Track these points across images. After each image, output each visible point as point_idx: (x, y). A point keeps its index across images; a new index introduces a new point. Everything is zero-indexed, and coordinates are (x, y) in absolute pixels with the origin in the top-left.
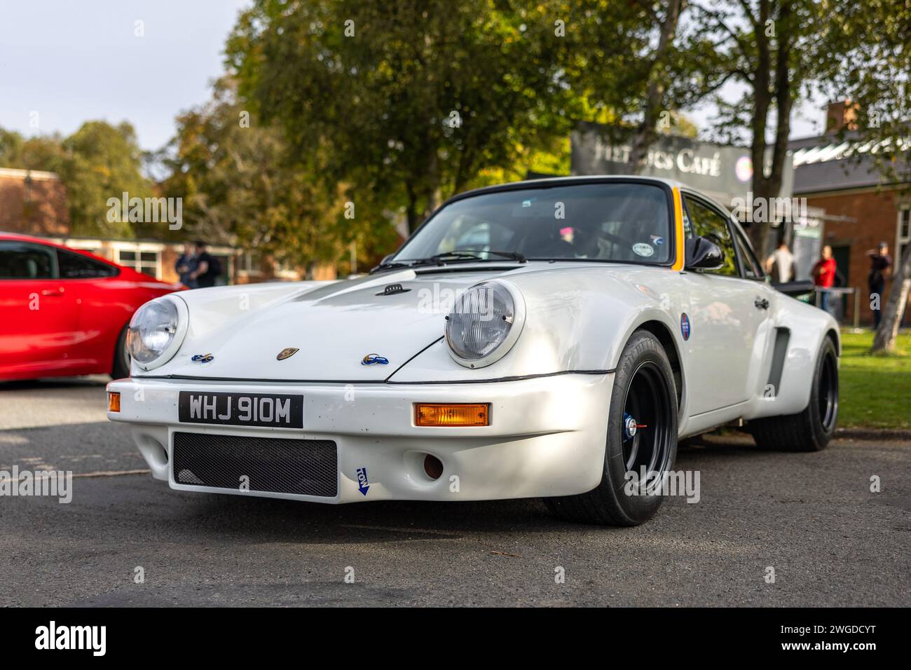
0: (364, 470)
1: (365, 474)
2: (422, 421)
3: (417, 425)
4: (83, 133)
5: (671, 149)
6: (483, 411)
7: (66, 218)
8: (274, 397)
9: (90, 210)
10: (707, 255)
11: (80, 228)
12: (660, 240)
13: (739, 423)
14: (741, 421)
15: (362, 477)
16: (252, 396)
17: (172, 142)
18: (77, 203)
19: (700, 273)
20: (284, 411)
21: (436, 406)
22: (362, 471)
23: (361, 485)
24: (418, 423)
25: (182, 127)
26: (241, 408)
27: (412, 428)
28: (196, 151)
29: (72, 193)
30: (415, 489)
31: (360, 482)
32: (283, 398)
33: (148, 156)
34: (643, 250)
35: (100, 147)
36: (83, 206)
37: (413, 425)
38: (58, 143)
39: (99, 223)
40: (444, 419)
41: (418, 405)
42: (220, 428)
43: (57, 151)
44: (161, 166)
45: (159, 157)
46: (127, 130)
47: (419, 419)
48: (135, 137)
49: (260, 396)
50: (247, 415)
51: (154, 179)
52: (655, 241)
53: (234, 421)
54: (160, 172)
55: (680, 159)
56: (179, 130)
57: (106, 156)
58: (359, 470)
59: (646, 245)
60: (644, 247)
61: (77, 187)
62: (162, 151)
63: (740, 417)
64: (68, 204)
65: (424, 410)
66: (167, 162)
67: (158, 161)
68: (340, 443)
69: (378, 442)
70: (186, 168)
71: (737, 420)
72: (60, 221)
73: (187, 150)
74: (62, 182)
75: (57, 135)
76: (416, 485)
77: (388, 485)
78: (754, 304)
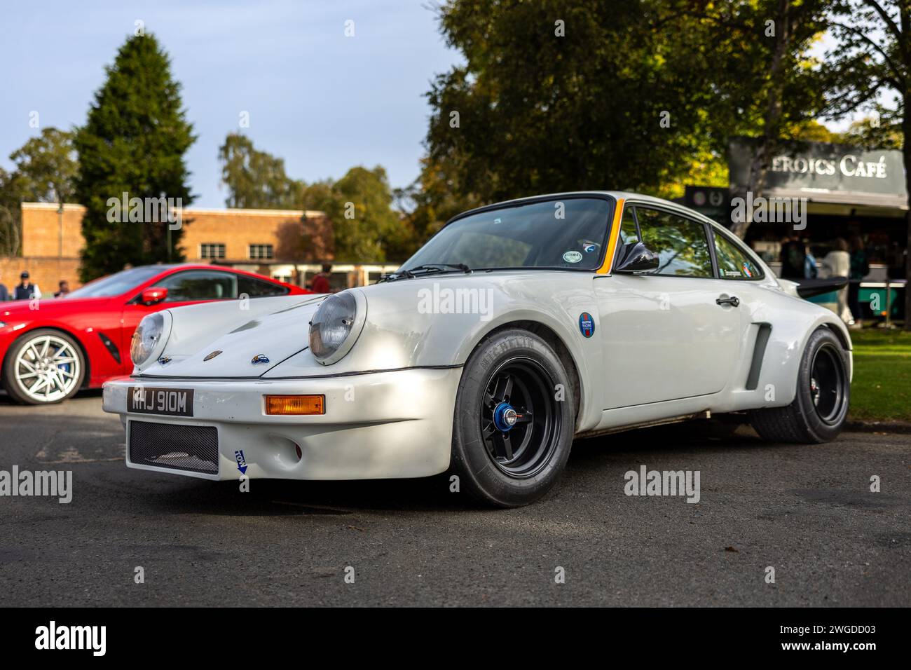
0: (241, 452)
1: (242, 455)
2: (272, 411)
3: (268, 414)
4: (348, 177)
5: (832, 156)
6: (317, 402)
7: (332, 248)
8: (177, 391)
9: (349, 240)
10: (639, 258)
11: (342, 255)
12: (591, 248)
13: (706, 415)
14: (708, 413)
15: (240, 458)
16: (165, 390)
17: (418, 180)
18: (340, 235)
19: (637, 276)
20: (182, 403)
21: (283, 397)
22: (239, 453)
23: (239, 465)
24: (268, 412)
25: (425, 166)
26: (160, 401)
27: (263, 416)
28: (436, 185)
29: (335, 228)
30: (284, 469)
31: (238, 462)
32: (182, 391)
33: (399, 192)
34: (572, 257)
35: (358, 188)
36: (344, 237)
37: (264, 414)
38: (330, 186)
39: (357, 251)
40: (288, 408)
41: (269, 397)
42: (144, 416)
43: (329, 194)
44: (410, 200)
45: (408, 193)
46: (380, 173)
47: (270, 408)
48: (386, 178)
49: (170, 390)
50: (161, 406)
51: (404, 211)
52: (586, 249)
53: (155, 411)
54: (409, 206)
55: (843, 165)
56: (422, 169)
57: (362, 196)
58: (236, 452)
59: (576, 253)
60: (574, 255)
61: (339, 221)
62: (411, 188)
63: (708, 410)
64: (333, 236)
65: (273, 402)
66: (415, 197)
67: (408, 196)
68: (218, 427)
69: (248, 428)
70: (429, 200)
71: (703, 412)
72: (328, 250)
73: (429, 185)
74: (329, 218)
75: (330, 180)
76: (284, 467)
77: (263, 465)
78: (715, 302)
